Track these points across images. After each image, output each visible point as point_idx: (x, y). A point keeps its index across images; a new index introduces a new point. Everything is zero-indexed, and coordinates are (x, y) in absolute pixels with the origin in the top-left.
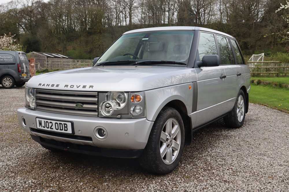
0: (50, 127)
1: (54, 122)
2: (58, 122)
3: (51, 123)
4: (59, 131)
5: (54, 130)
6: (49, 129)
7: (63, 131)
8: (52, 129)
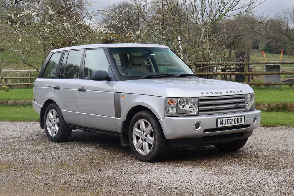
0: (230, 123)
1: (233, 118)
2: (237, 118)
3: (232, 119)
4: (236, 124)
5: (233, 124)
6: (229, 125)
7: (239, 124)
8: (232, 124)
